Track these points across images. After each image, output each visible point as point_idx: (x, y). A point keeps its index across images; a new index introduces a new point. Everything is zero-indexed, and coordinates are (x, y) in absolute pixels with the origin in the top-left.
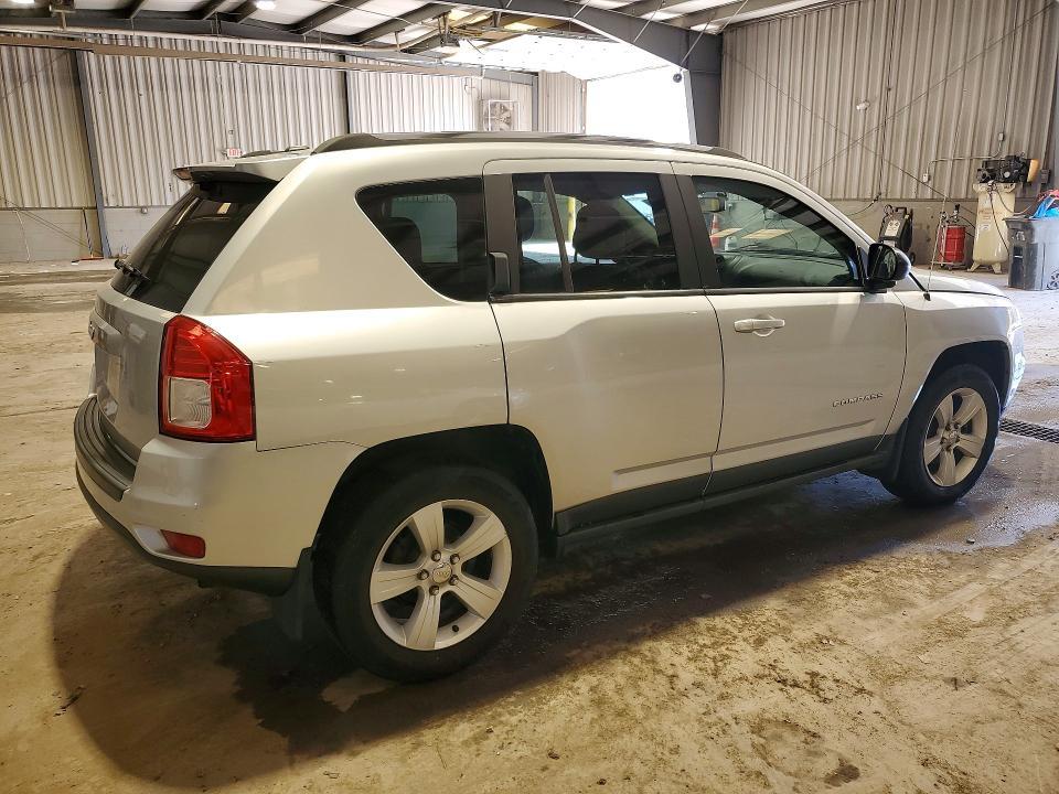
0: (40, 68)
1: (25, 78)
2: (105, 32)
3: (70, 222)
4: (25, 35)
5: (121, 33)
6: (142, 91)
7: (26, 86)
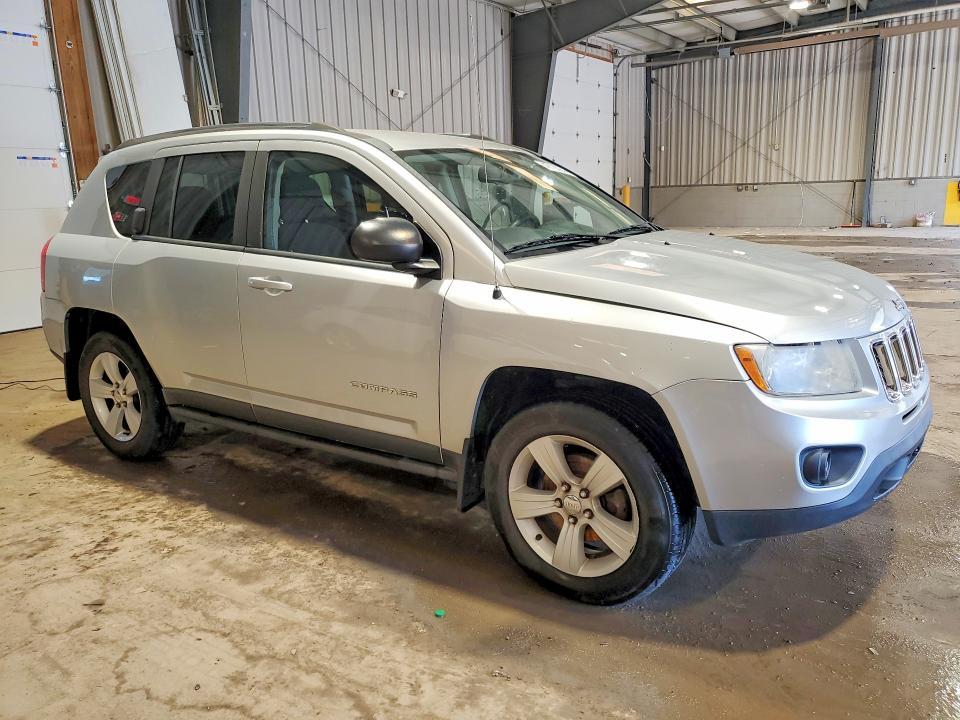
0: (845, 58)
1: (830, 70)
2: (911, 13)
3: (841, 195)
4: (839, 31)
5: (925, 11)
6: (937, 65)
7: (830, 77)
